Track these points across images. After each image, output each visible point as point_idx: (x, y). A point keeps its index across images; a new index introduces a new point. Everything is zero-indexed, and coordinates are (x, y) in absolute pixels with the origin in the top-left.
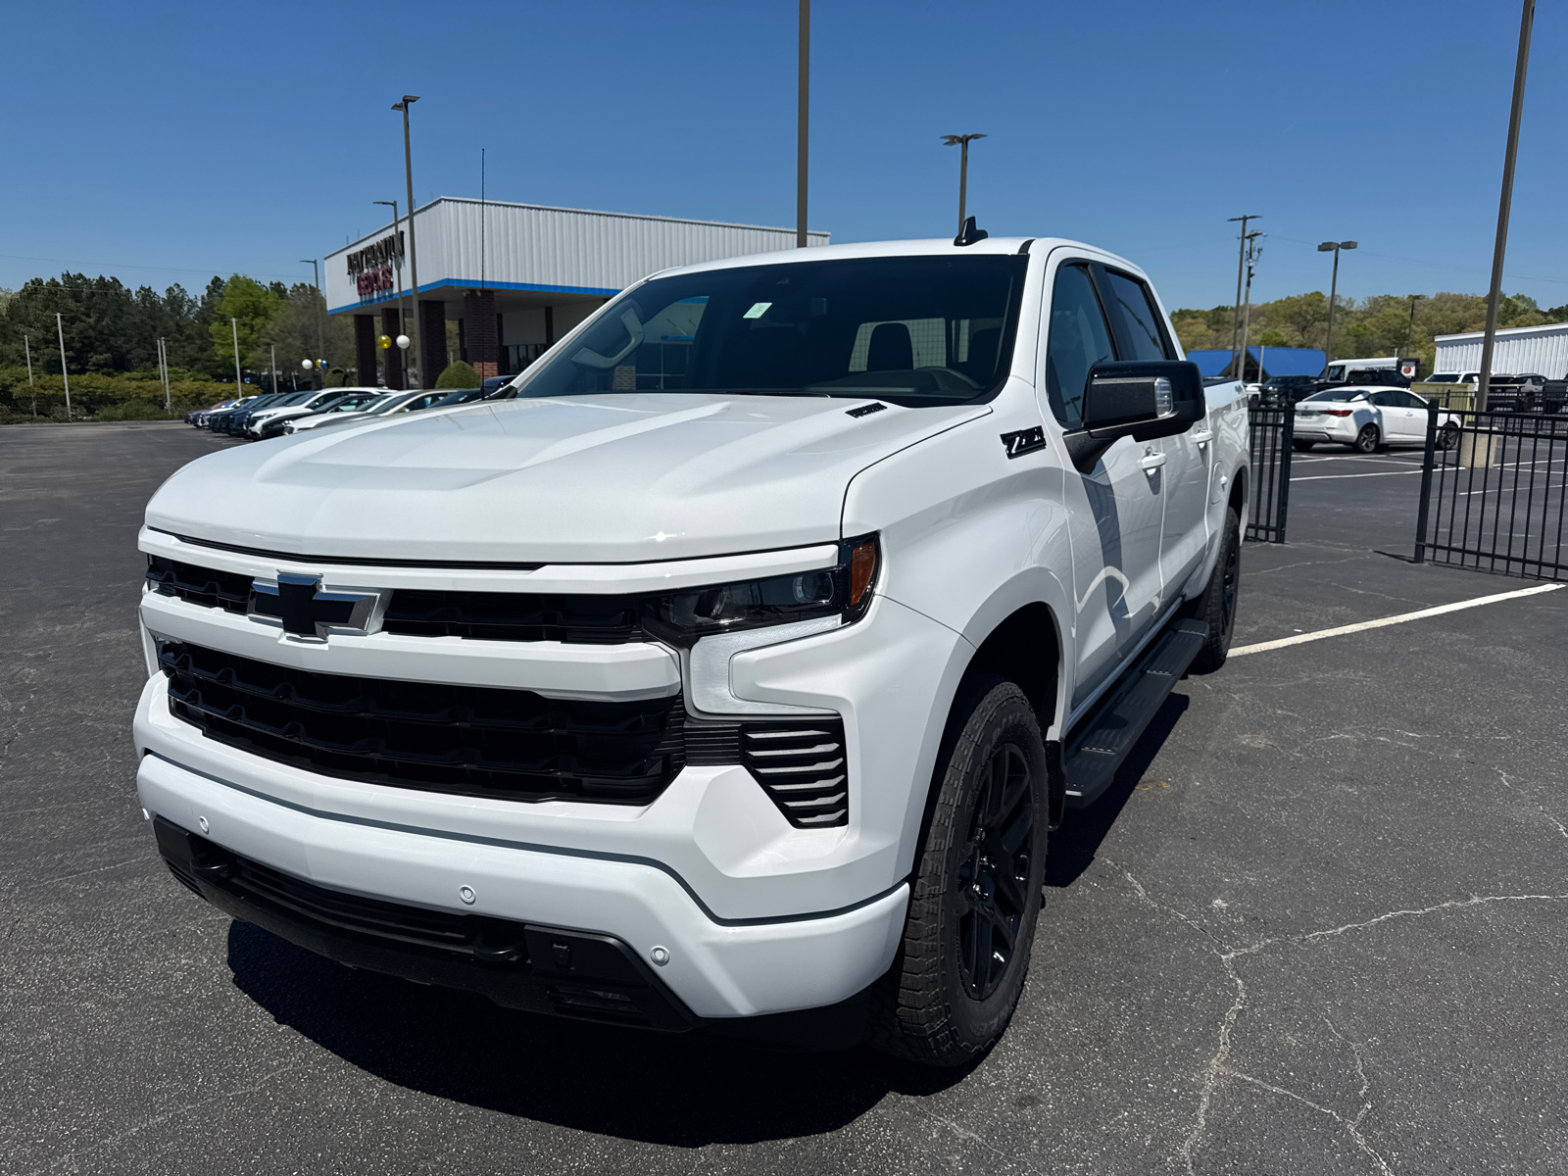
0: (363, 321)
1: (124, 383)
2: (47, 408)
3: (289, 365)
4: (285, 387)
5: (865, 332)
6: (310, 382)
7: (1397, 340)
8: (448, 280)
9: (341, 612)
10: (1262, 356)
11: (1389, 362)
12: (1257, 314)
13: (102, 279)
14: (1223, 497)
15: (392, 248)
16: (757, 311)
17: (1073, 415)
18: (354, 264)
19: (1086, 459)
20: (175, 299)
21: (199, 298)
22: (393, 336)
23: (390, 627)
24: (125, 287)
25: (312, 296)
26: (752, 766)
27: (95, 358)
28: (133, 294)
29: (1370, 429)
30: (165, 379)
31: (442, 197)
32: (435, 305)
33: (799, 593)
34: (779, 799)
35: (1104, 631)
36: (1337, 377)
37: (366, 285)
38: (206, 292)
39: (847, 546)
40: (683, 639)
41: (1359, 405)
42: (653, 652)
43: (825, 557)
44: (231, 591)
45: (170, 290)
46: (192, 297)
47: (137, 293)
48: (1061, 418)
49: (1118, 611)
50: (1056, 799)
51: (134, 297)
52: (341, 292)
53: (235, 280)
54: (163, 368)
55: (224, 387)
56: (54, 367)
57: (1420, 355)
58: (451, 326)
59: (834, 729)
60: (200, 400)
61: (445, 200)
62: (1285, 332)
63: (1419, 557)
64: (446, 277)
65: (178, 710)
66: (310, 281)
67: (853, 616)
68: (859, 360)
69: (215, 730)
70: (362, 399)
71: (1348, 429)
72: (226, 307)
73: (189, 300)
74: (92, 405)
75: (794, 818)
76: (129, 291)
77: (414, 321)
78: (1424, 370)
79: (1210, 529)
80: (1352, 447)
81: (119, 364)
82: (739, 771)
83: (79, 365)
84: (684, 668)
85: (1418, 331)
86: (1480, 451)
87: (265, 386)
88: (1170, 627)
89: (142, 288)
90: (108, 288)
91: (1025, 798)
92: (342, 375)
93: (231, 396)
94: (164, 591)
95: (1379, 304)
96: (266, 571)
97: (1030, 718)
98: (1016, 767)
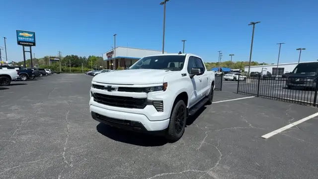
0: (108, 62)
1: (77, 68)
2: (68, 71)
3: (98, 67)
4: (97, 70)
5: (169, 63)
6: (101, 69)
7: (240, 67)
9: (114, 89)
10: (222, 68)
11: (238, 70)
12: (222, 63)
14: (211, 84)
15: (112, 53)
16: (156, 61)
17: (190, 72)
18: (107, 54)
19: (192, 77)
20: (84, 58)
21: (88, 58)
22: (111, 63)
23: (118, 91)
24: (78, 57)
25: (102, 58)
26: (154, 105)
27: (74, 65)
29: (235, 78)
30: (83, 68)
32: (117, 60)
33: (159, 88)
34: (156, 109)
35: (194, 97)
36: (232, 71)
37: (109, 57)
39: (164, 84)
40: (147, 92)
41: (233, 75)
42: (145, 93)
43: (162, 85)
44: (102, 87)
48: (189, 73)
49: (196, 94)
50: (187, 115)
52: (105, 58)
53: (93, 56)
54: (82, 67)
55: (90, 69)
56: (69, 66)
57: (243, 69)
58: (119, 63)
59: (162, 102)
60: (87, 71)
61: (120, 47)
62: (226, 66)
63: (237, 93)
65: (95, 100)
66: (101, 56)
67: (164, 90)
68: (169, 66)
69: (98, 102)
70: (108, 71)
71: (232, 78)
72: (91, 59)
74: (73, 71)
75: (158, 111)
77: (114, 62)
78: (243, 71)
79: (209, 87)
80: (233, 80)
81: (77, 66)
82: (152, 106)
83: (72, 66)
84: (147, 95)
85: (243, 66)
86: (249, 81)
87: (95, 69)
88: (204, 99)
89: (80, 57)
90: (76, 57)
91: (183, 113)
92: (105, 68)
93: (90, 71)
94: (94, 88)
95: (238, 62)
96: (106, 85)
97: (184, 105)
98: (182, 110)
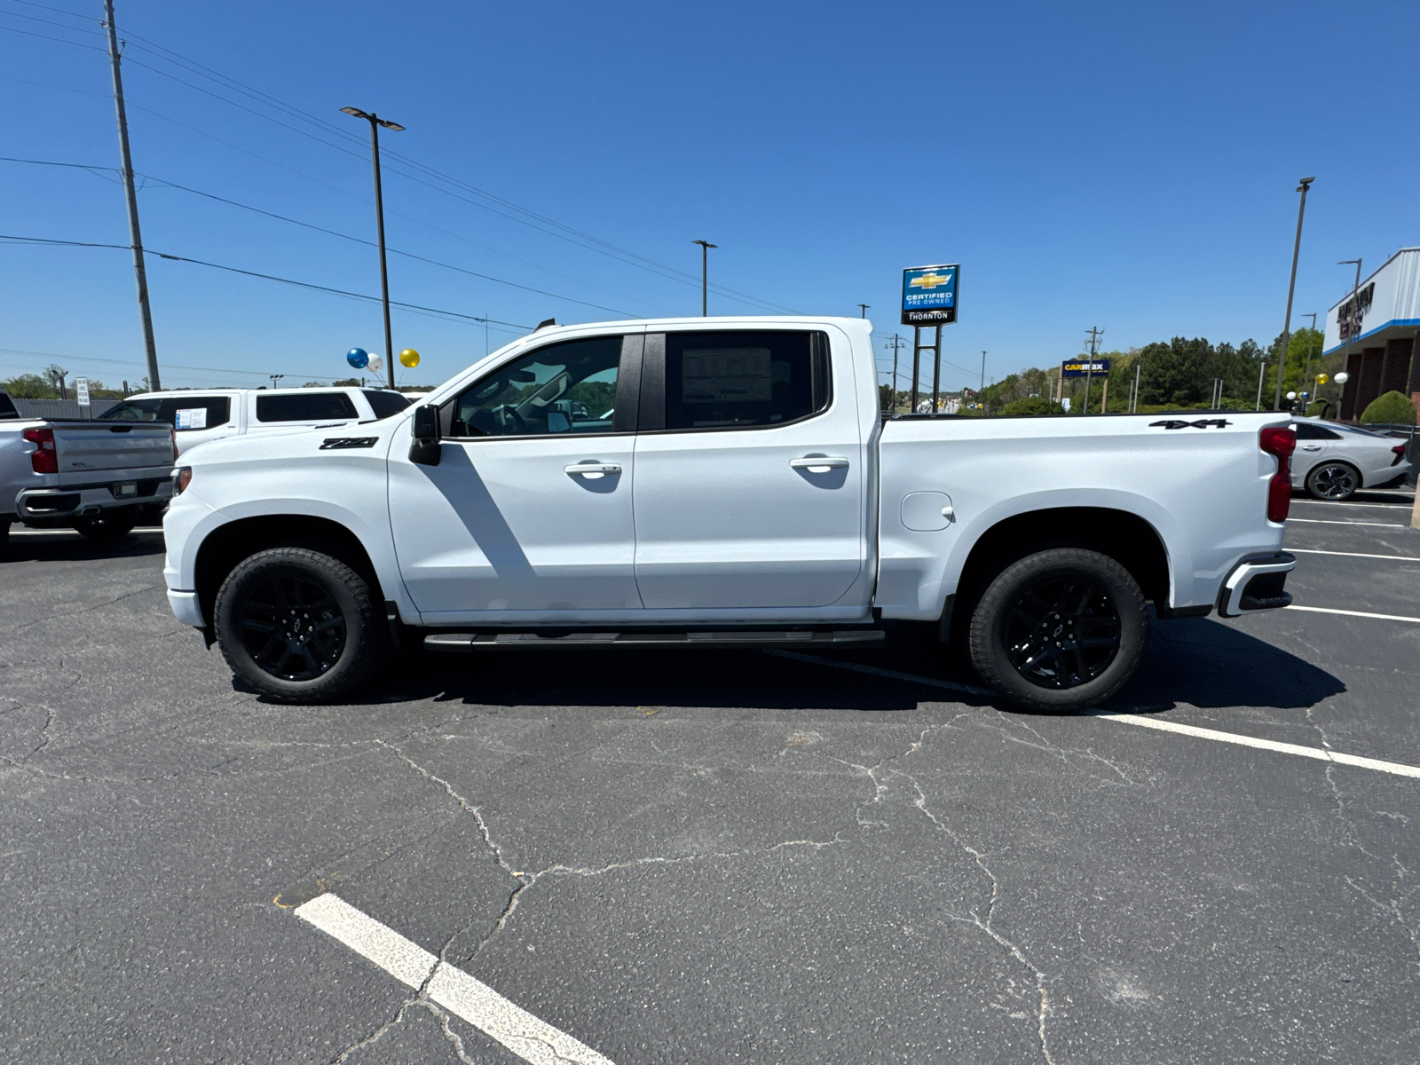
8: (1394, 321)
13: (1196, 340)
15: (1366, 297)
18: (1341, 316)
21: (1266, 348)
24: (1210, 344)
27: (1177, 393)
28: (1215, 348)
31: (1402, 249)
37: (1346, 330)
38: (1274, 343)
45: (1244, 344)
46: (1260, 348)
47: (1217, 348)
51: (1215, 351)
52: (1333, 337)
61: (1405, 251)
64: (1393, 318)
73: (1258, 350)
76: (1212, 347)
89: (1222, 344)
92: (1325, 404)
